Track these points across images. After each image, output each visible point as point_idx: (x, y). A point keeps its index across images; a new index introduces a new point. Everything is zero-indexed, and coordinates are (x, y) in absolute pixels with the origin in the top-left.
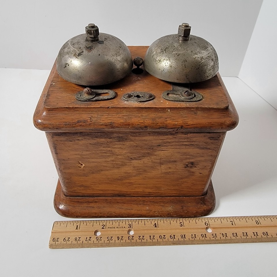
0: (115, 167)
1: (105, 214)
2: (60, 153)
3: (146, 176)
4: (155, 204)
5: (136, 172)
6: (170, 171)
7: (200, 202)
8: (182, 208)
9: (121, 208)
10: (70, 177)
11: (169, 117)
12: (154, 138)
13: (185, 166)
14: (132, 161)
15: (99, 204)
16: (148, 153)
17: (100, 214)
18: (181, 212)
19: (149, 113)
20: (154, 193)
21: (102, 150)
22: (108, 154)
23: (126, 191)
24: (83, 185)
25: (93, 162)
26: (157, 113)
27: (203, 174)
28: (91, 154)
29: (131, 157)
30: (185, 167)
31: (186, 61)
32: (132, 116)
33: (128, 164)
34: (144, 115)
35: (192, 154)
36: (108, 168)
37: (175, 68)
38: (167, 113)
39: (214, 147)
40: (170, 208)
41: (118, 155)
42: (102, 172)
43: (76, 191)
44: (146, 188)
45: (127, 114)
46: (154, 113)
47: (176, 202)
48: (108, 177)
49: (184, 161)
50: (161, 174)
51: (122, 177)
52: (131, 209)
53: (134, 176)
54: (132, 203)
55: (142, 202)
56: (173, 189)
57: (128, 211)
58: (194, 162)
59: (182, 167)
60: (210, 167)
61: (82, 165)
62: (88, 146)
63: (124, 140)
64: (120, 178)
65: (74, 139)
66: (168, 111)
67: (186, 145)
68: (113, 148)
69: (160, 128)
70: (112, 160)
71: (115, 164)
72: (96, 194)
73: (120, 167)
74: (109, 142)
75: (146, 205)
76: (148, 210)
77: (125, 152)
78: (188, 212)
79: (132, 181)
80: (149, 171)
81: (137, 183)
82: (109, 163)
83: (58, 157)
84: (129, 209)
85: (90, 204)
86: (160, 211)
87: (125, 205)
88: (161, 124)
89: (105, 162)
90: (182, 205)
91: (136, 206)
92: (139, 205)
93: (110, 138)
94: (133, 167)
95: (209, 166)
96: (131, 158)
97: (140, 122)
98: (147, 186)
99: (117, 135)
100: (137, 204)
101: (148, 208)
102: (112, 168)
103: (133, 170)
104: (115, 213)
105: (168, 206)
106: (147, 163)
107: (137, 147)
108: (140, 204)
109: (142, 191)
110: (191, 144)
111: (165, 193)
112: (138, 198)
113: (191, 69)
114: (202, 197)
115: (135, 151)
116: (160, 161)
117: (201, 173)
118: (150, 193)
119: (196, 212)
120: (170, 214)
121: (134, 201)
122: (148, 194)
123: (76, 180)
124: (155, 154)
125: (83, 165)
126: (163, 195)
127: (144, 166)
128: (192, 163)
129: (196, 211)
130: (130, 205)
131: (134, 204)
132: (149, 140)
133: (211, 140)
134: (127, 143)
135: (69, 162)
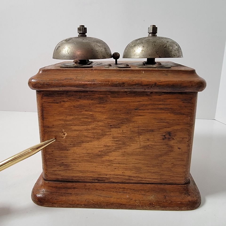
0: (96, 138)
1: (83, 201)
2: (46, 118)
3: (126, 150)
4: (135, 193)
5: (115, 144)
6: (148, 143)
7: (183, 193)
8: (165, 197)
9: (99, 196)
10: (52, 152)
11: (143, 77)
12: (131, 100)
13: (163, 137)
14: (112, 130)
15: (77, 190)
16: (127, 119)
17: (77, 201)
18: (164, 202)
19: (126, 74)
20: (134, 177)
21: (83, 115)
22: (89, 120)
23: (105, 172)
24: (63, 163)
25: (75, 130)
26: (133, 74)
27: (182, 150)
28: (74, 119)
29: (111, 124)
30: (163, 139)
31: (155, 42)
32: (111, 76)
33: (107, 133)
34: (122, 75)
35: (168, 121)
36: (89, 139)
37: (147, 47)
38: (141, 74)
39: (188, 113)
40: (152, 197)
41: (98, 122)
42: (83, 145)
43: (56, 172)
44: (126, 169)
45: (107, 75)
46: (131, 74)
47: (158, 191)
48: (88, 152)
49: (162, 130)
50: (140, 148)
51: (101, 151)
52: (110, 197)
53: (114, 151)
54: (111, 191)
55: (122, 190)
56: (153, 171)
57: (107, 199)
58: (172, 131)
59: (160, 138)
60: (187, 140)
61: (64, 134)
62: (71, 109)
63: (104, 102)
64: (100, 153)
65: (61, 100)
66: (143, 73)
67: (161, 109)
68: (94, 112)
69: (136, 84)
70: (93, 128)
71: (95, 133)
72: (76, 177)
73: (100, 138)
74: (91, 104)
75: (126, 193)
76: (128, 199)
77: (105, 117)
78: (172, 202)
79: (111, 158)
80: (128, 144)
81: (116, 161)
82: (90, 131)
83: (43, 123)
84: (108, 197)
85: (68, 190)
86: (141, 200)
87: (104, 192)
88: (137, 81)
89: (86, 130)
90: (165, 194)
91: (115, 194)
92: (118, 193)
93: (92, 100)
94: (113, 138)
95: (186, 138)
96: (111, 126)
97: (118, 80)
98: (127, 165)
99: (98, 96)
100: (116, 192)
101: (128, 196)
102: (93, 139)
103: (113, 142)
104: (92, 200)
105: (150, 195)
106: (126, 133)
107: (116, 110)
108: (120, 192)
109: (122, 174)
110: (166, 108)
111: (145, 178)
112: (118, 184)
113: (160, 47)
114: (185, 185)
115: (114, 116)
116: (138, 129)
117: (179, 148)
118: (130, 176)
119: (181, 203)
120: (152, 204)
121: (113, 188)
122: (128, 178)
123: (57, 156)
124: (133, 120)
125: (66, 134)
126: (143, 182)
127: (123, 137)
128: (169, 133)
129: (180, 201)
130: (109, 192)
131: (113, 192)
132: (127, 102)
133: (184, 102)
134: (107, 105)
135: (53, 130)
